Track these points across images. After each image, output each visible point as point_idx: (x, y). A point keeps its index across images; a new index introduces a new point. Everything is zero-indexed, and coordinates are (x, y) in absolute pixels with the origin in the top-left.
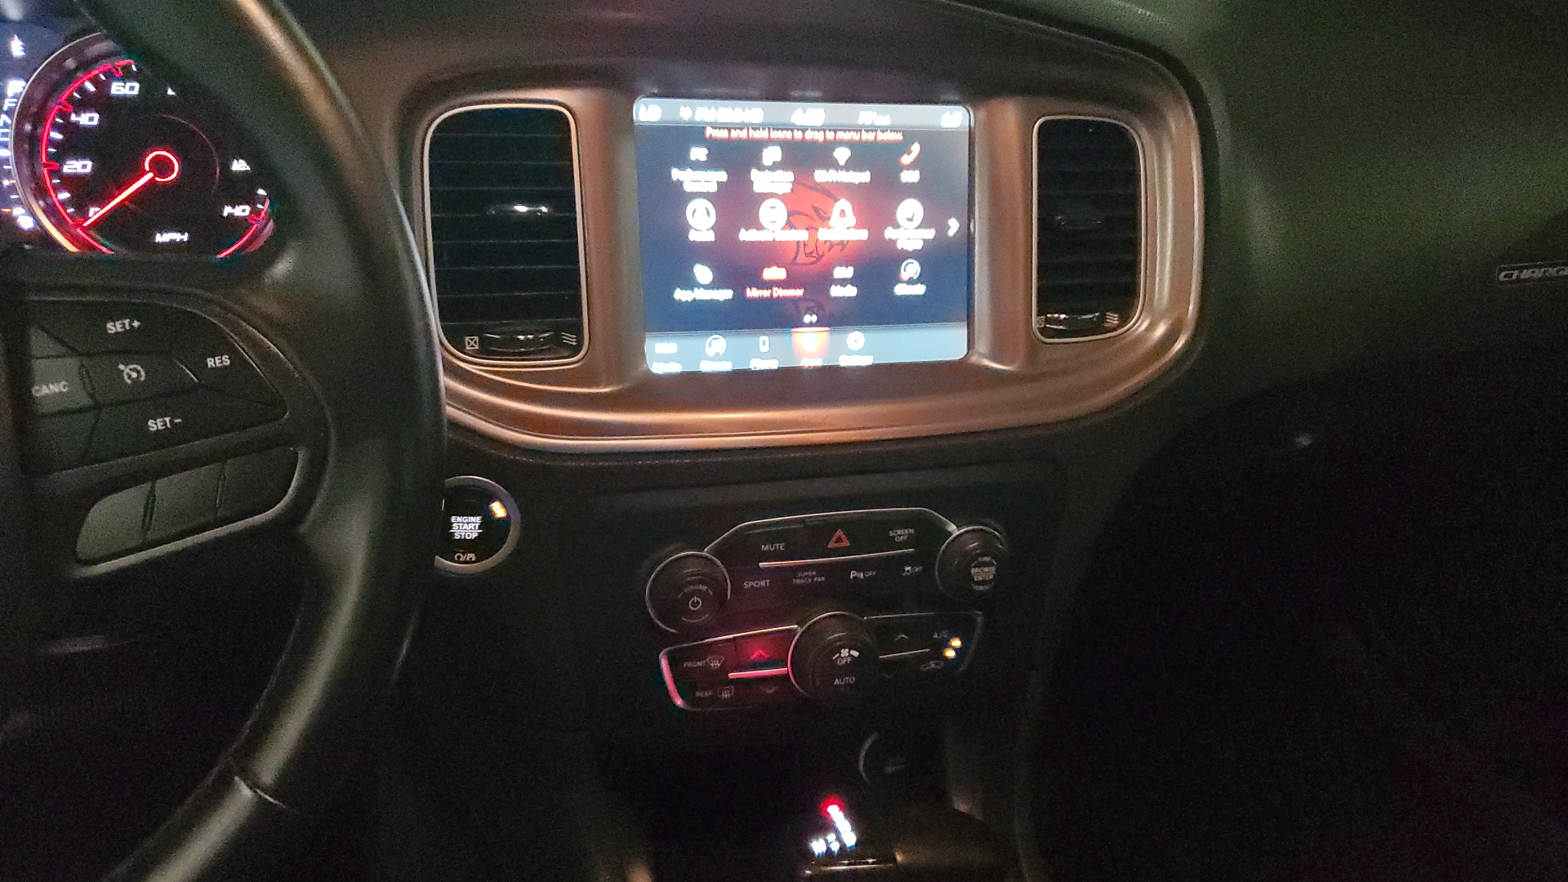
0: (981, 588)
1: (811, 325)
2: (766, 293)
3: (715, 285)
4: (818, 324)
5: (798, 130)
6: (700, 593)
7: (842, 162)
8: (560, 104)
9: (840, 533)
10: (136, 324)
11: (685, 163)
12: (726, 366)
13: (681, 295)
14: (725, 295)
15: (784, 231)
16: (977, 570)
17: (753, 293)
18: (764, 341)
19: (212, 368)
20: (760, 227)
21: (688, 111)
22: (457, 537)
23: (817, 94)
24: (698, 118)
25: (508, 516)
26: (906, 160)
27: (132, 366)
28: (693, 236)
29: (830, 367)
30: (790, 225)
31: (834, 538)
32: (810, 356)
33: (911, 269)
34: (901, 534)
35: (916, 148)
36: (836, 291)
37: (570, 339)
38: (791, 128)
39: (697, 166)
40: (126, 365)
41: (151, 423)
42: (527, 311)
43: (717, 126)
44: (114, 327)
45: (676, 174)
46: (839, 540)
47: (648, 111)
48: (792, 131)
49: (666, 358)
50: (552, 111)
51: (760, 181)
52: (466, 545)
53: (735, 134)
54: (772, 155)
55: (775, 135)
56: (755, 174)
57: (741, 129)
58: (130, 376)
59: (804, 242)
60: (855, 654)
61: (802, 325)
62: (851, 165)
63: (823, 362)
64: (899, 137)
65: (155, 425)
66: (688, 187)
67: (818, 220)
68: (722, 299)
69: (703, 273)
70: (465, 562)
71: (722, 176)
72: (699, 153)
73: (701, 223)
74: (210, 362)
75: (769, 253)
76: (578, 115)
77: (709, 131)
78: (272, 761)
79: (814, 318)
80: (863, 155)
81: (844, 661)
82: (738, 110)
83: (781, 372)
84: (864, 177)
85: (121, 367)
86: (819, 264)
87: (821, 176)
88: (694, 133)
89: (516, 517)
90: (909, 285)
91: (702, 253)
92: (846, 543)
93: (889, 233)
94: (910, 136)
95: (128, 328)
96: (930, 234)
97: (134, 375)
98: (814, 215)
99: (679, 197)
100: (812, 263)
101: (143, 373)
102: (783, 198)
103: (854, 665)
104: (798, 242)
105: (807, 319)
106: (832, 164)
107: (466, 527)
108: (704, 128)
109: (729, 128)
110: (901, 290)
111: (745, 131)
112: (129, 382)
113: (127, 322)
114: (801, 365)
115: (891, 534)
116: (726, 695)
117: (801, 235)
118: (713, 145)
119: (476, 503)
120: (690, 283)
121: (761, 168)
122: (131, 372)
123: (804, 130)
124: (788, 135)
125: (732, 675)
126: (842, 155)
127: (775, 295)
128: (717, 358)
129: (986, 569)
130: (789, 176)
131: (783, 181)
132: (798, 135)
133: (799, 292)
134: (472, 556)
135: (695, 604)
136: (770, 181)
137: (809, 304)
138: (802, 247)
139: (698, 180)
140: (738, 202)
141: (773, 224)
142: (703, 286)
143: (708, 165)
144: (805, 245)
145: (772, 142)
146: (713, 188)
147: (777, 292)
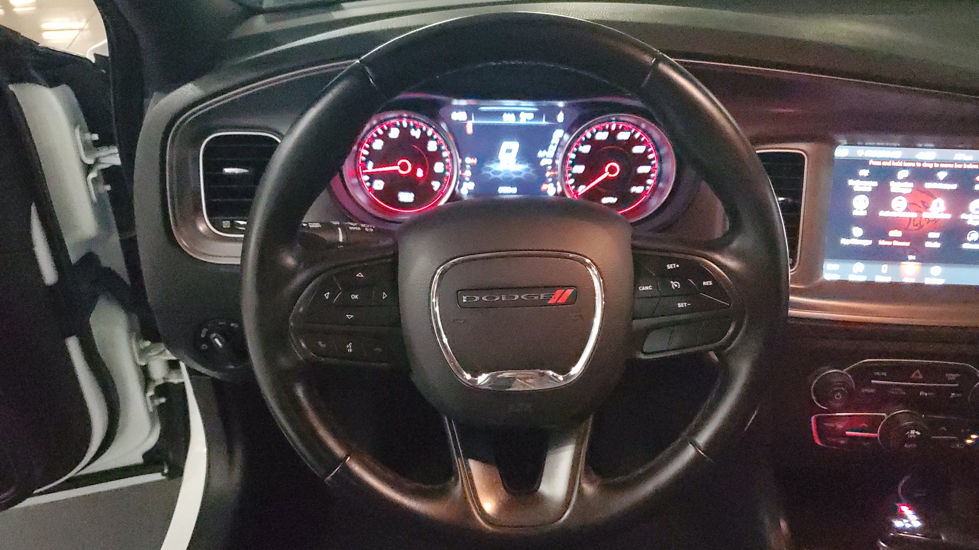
1: (911, 261)
2: (889, 243)
3: (863, 237)
4: (916, 261)
5: (919, 162)
6: (841, 391)
7: (942, 179)
8: (803, 151)
9: (918, 371)
10: (678, 266)
11: (856, 177)
12: (863, 279)
13: (844, 242)
14: (868, 243)
15: (904, 213)
17: (882, 243)
18: (885, 268)
19: (705, 286)
20: (891, 210)
21: (861, 152)
24: (866, 155)
26: (978, 179)
27: (676, 282)
28: (855, 213)
29: (919, 284)
30: (907, 210)
31: (915, 373)
32: (908, 277)
33: (974, 236)
34: (952, 376)
36: (928, 244)
38: (915, 161)
39: (863, 179)
40: (674, 281)
41: (679, 304)
43: (875, 159)
44: (670, 267)
45: (851, 182)
46: (917, 374)
47: (842, 152)
48: (916, 162)
49: (833, 272)
50: (797, 154)
51: (894, 187)
53: (885, 164)
54: (903, 174)
55: (906, 164)
56: (892, 183)
57: (888, 161)
58: (674, 286)
59: (914, 218)
60: (918, 433)
61: (907, 260)
62: (947, 180)
63: (916, 281)
65: (680, 305)
66: (855, 189)
67: (923, 208)
68: (866, 245)
71: (875, 184)
72: (864, 172)
73: (860, 206)
74: (704, 283)
75: (895, 223)
76: (809, 155)
77: (871, 162)
79: (914, 258)
80: (954, 176)
81: (911, 436)
82: (889, 152)
83: (892, 284)
84: (954, 187)
85: (672, 282)
86: (921, 230)
87: (929, 185)
88: (863, 163)
90: (971, 244)
91: (859, 222)
92: (921, 377)
93: (964, 216)
95: (674, 267)
97: (676, 286)
98: (921, 205)
99: (851, 193)
100: (916, 230)
101: (679, 285)
102: (906, 196)
103: (917, 439)
104: (911, 218)
105: (911, 257)
106: (936, 180)
108: (869, 161)
109: (882, 160)
110: (966, 246)
111: (890, 162)
112: (674, 288)
113: (674, 265)
114: (903, 281)
115: (947, 376)
116: (842, 442)
117: (914, 215)
118: (872, 168)
120: (849, 235)
121: (896, 180)
122: (675, 284)
123: (922, 162)
124: (913, 165)
125: (847, 433)
126: (942, 175)
127: (894, 244)
128: (859, 274)
130: (911, 185)
131: (907, 188)
132: (919, 165)
133: (908, 244)
135: (838, 397)
136: (900, 187)
137: (912, 250)
138: (912, 221)
139: (862, 185)
140: (881, 197)
141: (899, 208)
142: (857, 237)
143: (868, 178)
144: (914, 220)
145: (904, 168)
146: (870, 189)
147: (896, 243)
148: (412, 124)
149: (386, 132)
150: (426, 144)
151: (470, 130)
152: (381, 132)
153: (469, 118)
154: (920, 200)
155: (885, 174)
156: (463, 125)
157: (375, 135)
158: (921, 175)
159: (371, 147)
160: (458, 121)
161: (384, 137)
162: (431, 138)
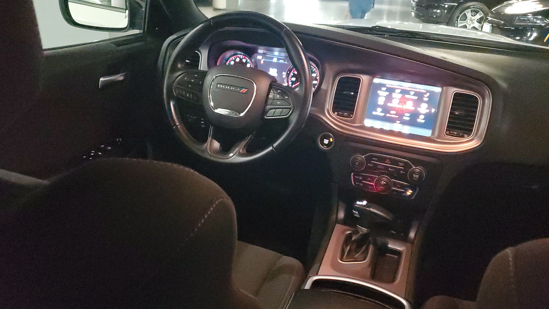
0: (415, 179)
2: (391, 116)
3: (381, 112)
4: (400, 123)
6: (358, 162)
7: (412, 95)
8: (361, 77)
9: (388, 160)
10: (280, 91)
11: (381, 90)
13: (374, 113)
14: (383, 114)
15: (397, 105)
16: (414, 175)
17: (388, 115)
20: (392, 103)
21: (384, 81)
22: (324, 143)
23: (410, 81)
24: (386, 83)
25: (333, 141)
26: (426, 96)
28: (379, 103)
29: (400, 132)
31: (387, 160)
32: (396, 129)
33: (422, 117)
34: (401, 164)
35: (428, 94)
36: (405, 118)
37: (352, 116)
39: (383, 91)
41: (278, 102)
42: (346, 110)
43: (389, 84)
45: (378, 92)
47: (376, 80)
49: (368, 123)
50: (359, 78)
51: (394, 95)
52: (326, 145)
53: (392, 86)
54: (398, 91)
55: (400, 88)
60: (385, 183)
61: (396, 123)
62: (414, 95)
64: (425, 91)
66: (380, 95)
67: (404, 103)
68: (381, 115)
69: (379, 110)
70: (325, 147)
71: (388, 93)
72: (384, 89)
73: (381, 101)
75: (393, 109)
76: (363, 79)
77: (387, 85)
78: (275, 145)
79: (399, 122)
80: (417, 93)
81: (382, 184)
84: (416, 98)
85: (277, 95)
87: (407, 96)
88: (384, 85)
89: (334, 142)
90: (421, 120)
91: (380, 106)
92: (390, 163)
93: (419, 109)
94: (428, 91)
96: (428, 111)
99: (378, 96)
100: (401, 112)
101: (279, 97)
102: (398, 99)
104: (399, 107)
105: (398, 122)
106: (409, 94)
107: (326, 141)
110: (419, 120)
111: (394, 86)
114: (394, 130)
115: (399, 163)
116: (361, 185)
118: (387, 87)
119: (328, 138)
120: (376, 111)
121: (395, 93)
123: (406, 87)
124: (402, 88)
125: (363, 182)
126: (412, 93)
129: (417, 175)
130: (401, 95)
131: (399, 96)
132: (404, 88)
133: (397, 117)
134: (326, 147)
135: (357, 164)
136: (396, 95)
137: (398, 119)
138: (400, 109)
139: (382, 94)
140: (389, 98)
141: (395, 103)
142: (379, 112)
143: (386, 91)
144: (401, 108)
145: (398, 89)
146: (385, 95)
147: (393, 116)
148: (243, 57)
149: (235, 59)
150: (246, 65)
151: (262, 62)
152: (234, 59)
153: (262, 59)
154: (403, 101)
155: (391, 90)
156: (260, 60)
157: (232, 60)
158: (404, 92)
159: (230, 63)
160: (259, 59)
161: (235, 61)
162: (249, 63)
